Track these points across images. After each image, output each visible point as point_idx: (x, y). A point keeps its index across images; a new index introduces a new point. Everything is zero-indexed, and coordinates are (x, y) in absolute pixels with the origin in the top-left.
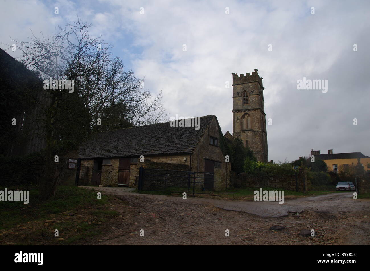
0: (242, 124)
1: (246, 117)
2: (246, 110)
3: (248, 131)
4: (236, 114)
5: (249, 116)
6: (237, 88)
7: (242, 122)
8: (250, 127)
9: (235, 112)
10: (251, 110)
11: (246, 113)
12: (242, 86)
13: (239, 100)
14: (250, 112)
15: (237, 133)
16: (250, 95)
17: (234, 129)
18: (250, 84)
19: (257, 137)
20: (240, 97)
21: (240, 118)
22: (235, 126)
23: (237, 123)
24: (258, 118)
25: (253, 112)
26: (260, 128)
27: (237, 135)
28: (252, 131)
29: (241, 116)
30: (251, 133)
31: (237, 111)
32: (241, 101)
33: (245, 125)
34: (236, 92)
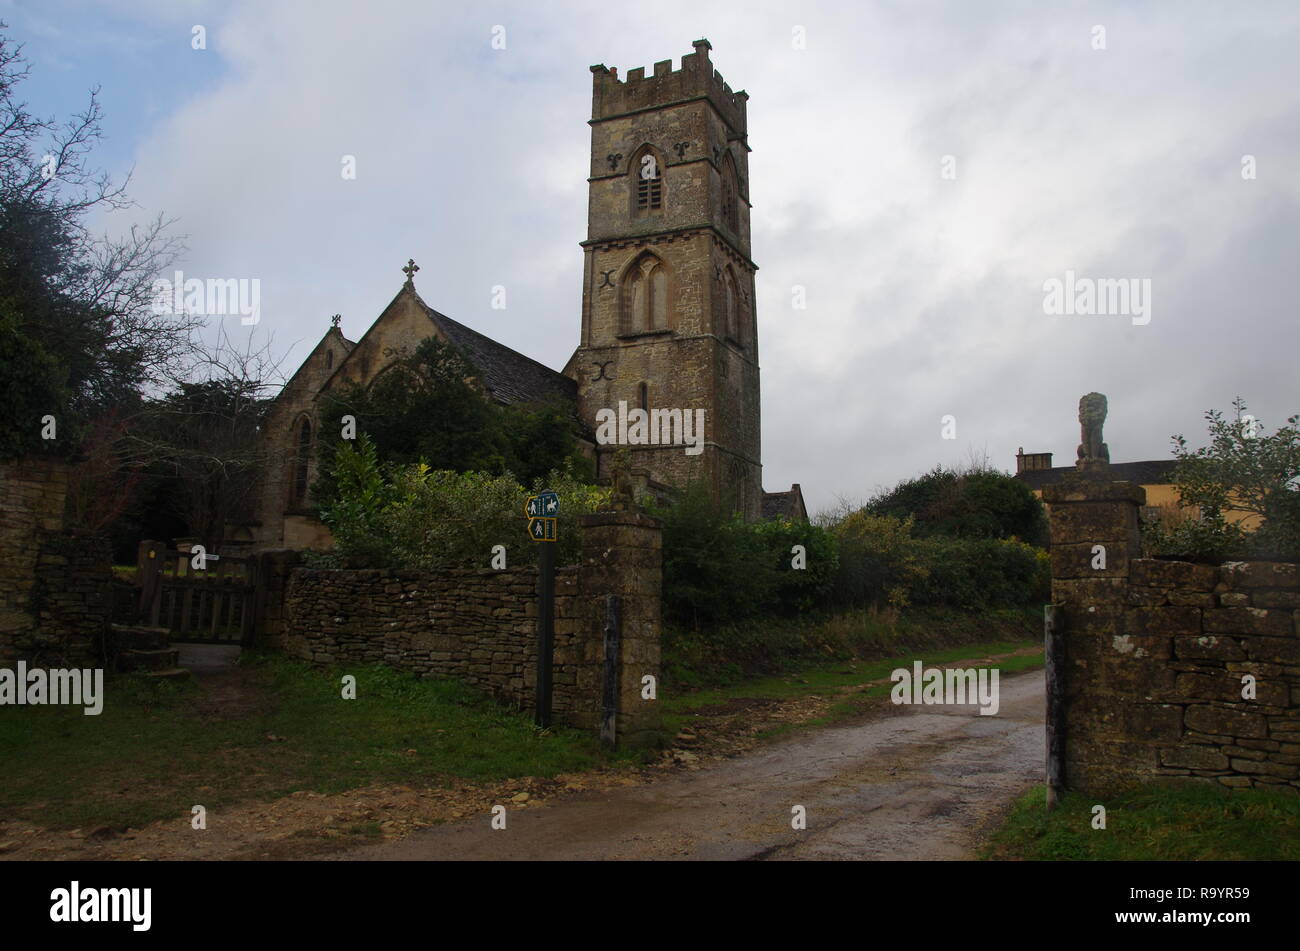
0: (624, 305)
1: (647, 273)
2: (643, 239)
3: (649, 341)
4: (600, 256)
5: (661, 265)
6: (609, 136)
7: (629, 299)
8: (661, 323)
9: (593, 251)
10: (670, 237)
11: (647, 254)
12: (634, 126)
13: (617, 191)
14: (663, 244)
15: (599, 350)
16: (668, 167)
17: (587, 331)
18: (671, 114)
19: (692, 365)
20: (624, 178)
21: (615, 276)
22: (590, 316)
23: (604, 299)
24: (698, 277)
25: (679, 245)
26: (708, 325)
27: (597, 358)
28: (669, 339)
29: (624, 265)
30: (665, 349)
31: (606, 246)
32: (628, 194)
33: (641, 311)
34: (606, 156)
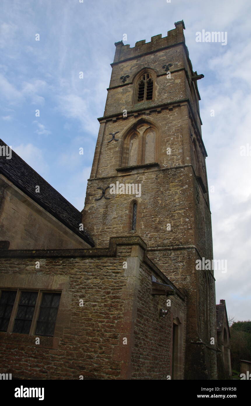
0: (124, 152)
1: (141, 133)
2: (140, 112)
3: (141, 171)
4: (110, 125)
5: (152, 126)
6: (122, 69)
7: (128, 149)
8: (149, 159)
9: (106, 123)
10: (159, 109)
11: (142, 122)
12: (138, 62)
13: (126, 92)
14: (154, 115)
15: (103, 179)
16: (158, 76)
17: (96, 168)
18: (161, 53)
19: (175, 186)
20: (130, 85)
21: (119, 135)
22: (99, 159)
23: (110, 149)
24: (180, 130)
25: (166, 114)
26: (188, 158)
27: (101, 184)
28: (156, 169)
29: (126, 128)
30: (154, 176)
31: (115, 119)
32: (131, 93)
33: (136, 157)
34: (119, 77)
